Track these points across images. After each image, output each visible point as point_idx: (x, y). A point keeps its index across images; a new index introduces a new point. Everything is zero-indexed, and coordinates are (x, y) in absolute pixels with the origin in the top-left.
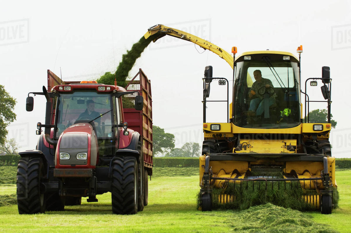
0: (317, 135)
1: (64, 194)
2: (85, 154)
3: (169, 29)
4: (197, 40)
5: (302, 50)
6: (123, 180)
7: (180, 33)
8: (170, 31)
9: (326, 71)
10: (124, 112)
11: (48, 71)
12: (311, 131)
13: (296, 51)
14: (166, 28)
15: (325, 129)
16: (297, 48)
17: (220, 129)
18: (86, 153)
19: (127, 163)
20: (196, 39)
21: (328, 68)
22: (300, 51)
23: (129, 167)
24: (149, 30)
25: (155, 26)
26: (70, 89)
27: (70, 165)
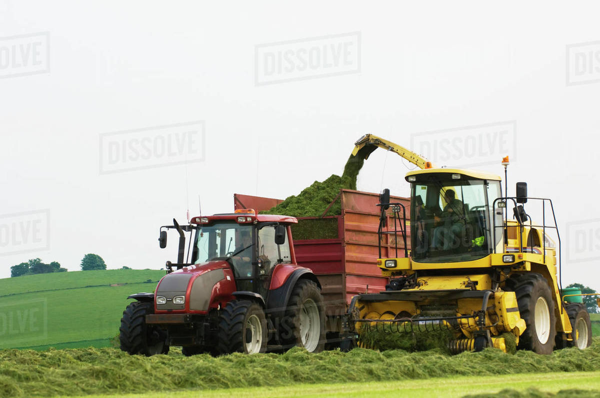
0: (512, 268)
1: (203, 343)
2: (182, 298)
3: (377, 140)
4: (404, 154)
5: (508, 162)
6: (230, 330)
7: (387, 144)
8: (377, 142)
9: (521, 189)
10: (294, 245)
11: (235, 195)
12: (501, 263)
13: (501, 163)
14: (374, 138)
15: (517, 261)
16: (502, 160)
17: (396, 266)
18: (184, 297)
19: (236, 309)
20: (403, 152)
21: (525, 184)
22: (506, 163)
23: (238, 315)
24: (356, 144)
25: (363, 137)
26: (207, 221)
27: (166, 311)
